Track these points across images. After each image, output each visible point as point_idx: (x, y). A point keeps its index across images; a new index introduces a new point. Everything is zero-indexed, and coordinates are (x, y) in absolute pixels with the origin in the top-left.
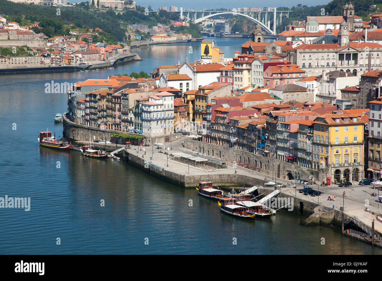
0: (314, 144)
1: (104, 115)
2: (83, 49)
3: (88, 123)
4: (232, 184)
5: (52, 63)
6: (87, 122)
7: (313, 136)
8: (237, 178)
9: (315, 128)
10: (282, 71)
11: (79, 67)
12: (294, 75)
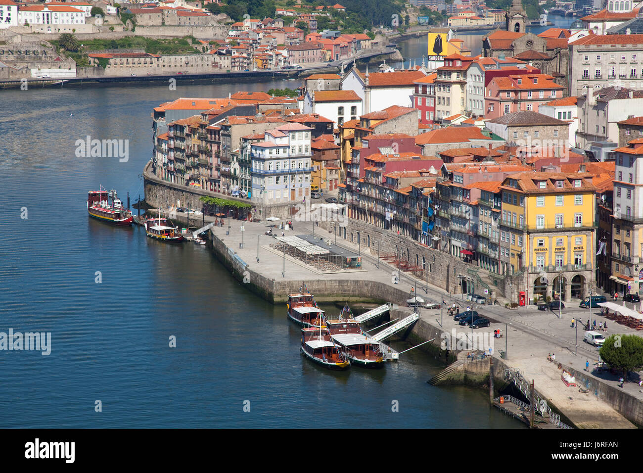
0: (502, 227)
1: (194, 162)
2: (292, 41)
3: (173, 176)
4: (362, 299)
5: (234, 66)
6: (171, 175)
7: (500, 213)
8: (371, 287)
9: (504, 197)
10: (518, 87)
11: (280, 74)
12: (541, 95)
